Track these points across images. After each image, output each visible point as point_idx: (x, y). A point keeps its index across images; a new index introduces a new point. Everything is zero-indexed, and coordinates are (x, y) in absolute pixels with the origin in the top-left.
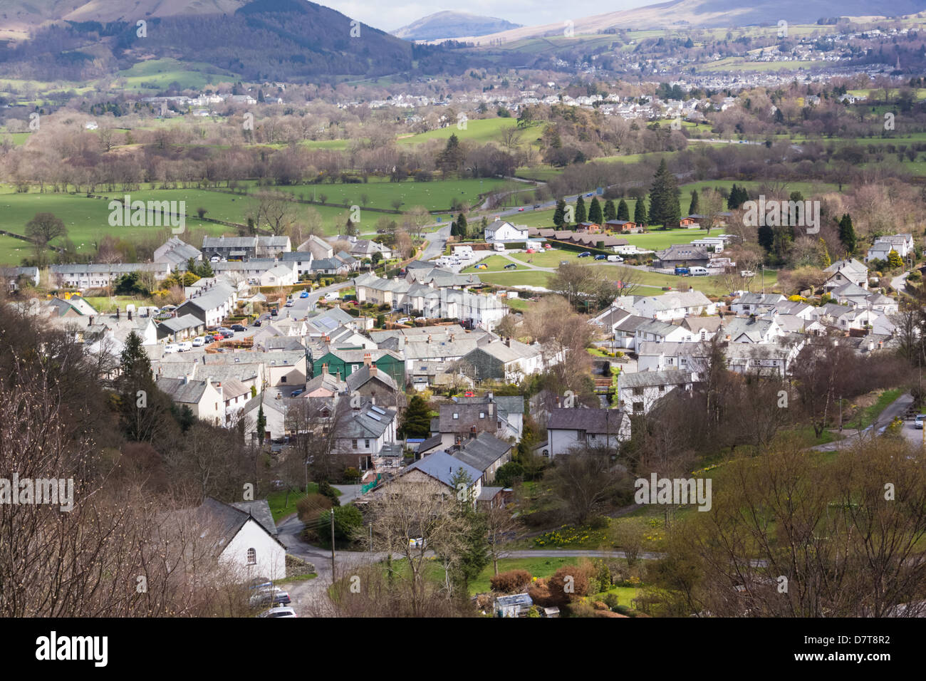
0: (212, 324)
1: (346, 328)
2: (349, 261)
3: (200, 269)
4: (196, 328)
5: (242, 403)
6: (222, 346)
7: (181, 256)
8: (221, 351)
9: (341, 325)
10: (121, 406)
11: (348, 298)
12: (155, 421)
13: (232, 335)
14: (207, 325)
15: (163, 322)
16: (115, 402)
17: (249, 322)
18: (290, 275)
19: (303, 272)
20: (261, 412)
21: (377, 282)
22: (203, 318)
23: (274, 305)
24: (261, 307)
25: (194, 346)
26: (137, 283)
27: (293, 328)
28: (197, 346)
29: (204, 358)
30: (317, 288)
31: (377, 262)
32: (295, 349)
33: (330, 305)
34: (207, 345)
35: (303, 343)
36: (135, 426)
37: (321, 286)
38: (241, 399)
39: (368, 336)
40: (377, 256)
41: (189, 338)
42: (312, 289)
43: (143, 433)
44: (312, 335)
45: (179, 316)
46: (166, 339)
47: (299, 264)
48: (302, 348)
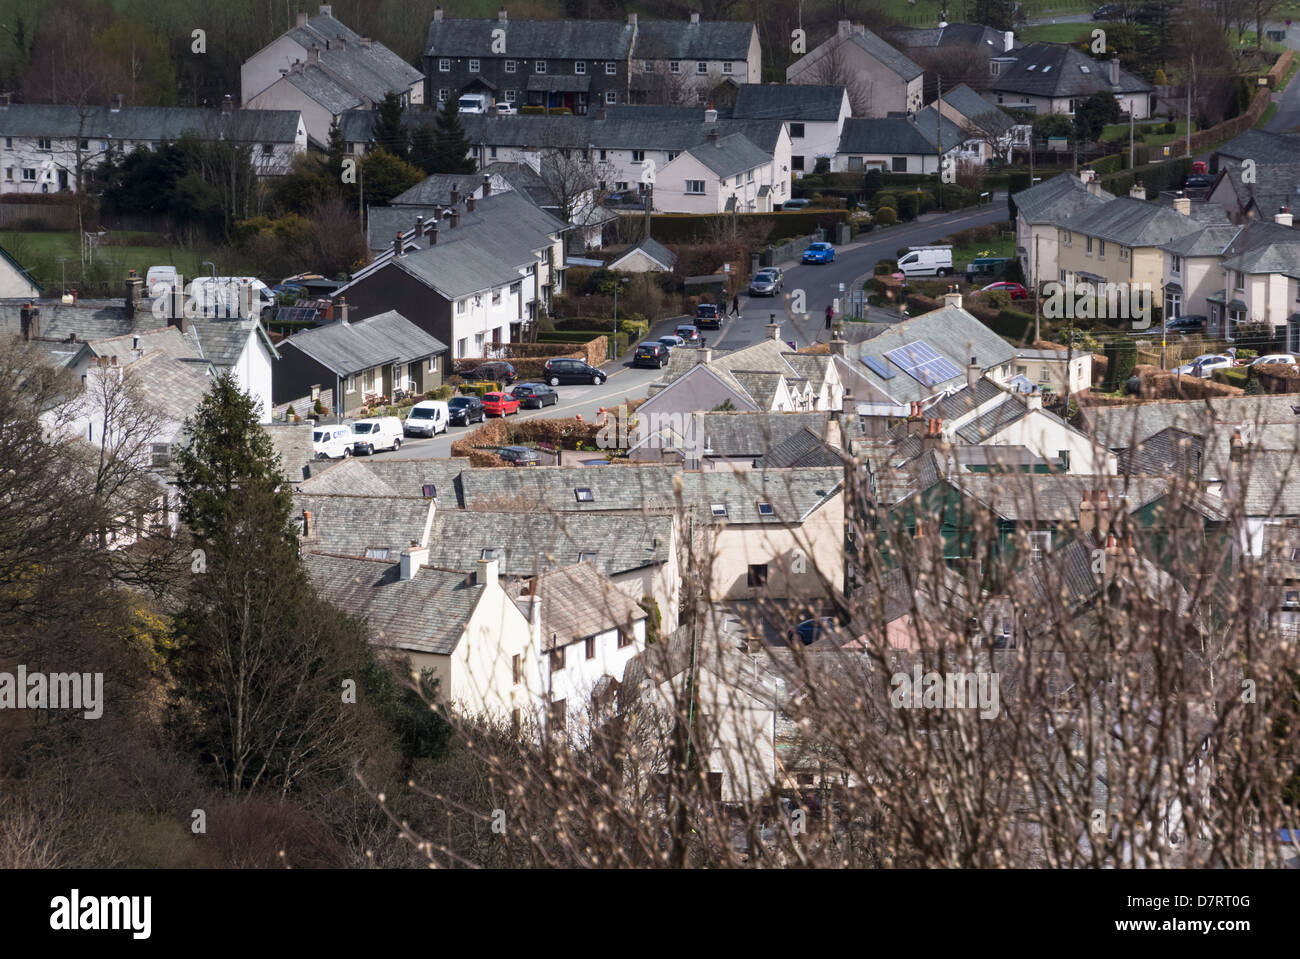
0: (473, 352)
1: (996, 389)
2: (986, 126)
3: (422, 138)
4: (416, 368)
5: (613, 659)
6: (517, 439)
7: (347, 88)
8: (513, 459)
9: (976, 376)
10: (173, 654)
11: (988, 272)
12: (304, 716)
13: (550, 400)
14: (456, 355)
15: (294, 340)
16: (147, 638)
17: (613, 352)
18: (762, 175)
19: (809, 166)
20: (688, 699)
21: (1105, 210)
22: (443, 331)
23: (704, 287)
24: (656, 293)
25: (409, 433)
26: (181, 183)
27: (790, 382)
28: (422, 434)
29: (458, 483)
30: (865, 228)
31: (1097, 130)
32: (802, 461)
33: (920, 297)
34: (459, 435)
35: (834, 440)
36: (228, 733)
37: (881, 219)
38: (608, 642)
39: (1077, 422)
40: (1097, 110)
41: (390, 403)
42: (846, 231)
43: (255, 761)
44: (864, 409)
45: (354, 318)
46: (303, 405)
47: (797, 132)
48: (829, 458)
